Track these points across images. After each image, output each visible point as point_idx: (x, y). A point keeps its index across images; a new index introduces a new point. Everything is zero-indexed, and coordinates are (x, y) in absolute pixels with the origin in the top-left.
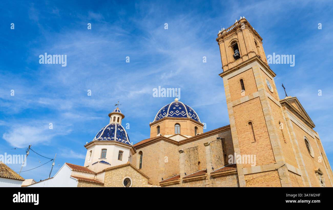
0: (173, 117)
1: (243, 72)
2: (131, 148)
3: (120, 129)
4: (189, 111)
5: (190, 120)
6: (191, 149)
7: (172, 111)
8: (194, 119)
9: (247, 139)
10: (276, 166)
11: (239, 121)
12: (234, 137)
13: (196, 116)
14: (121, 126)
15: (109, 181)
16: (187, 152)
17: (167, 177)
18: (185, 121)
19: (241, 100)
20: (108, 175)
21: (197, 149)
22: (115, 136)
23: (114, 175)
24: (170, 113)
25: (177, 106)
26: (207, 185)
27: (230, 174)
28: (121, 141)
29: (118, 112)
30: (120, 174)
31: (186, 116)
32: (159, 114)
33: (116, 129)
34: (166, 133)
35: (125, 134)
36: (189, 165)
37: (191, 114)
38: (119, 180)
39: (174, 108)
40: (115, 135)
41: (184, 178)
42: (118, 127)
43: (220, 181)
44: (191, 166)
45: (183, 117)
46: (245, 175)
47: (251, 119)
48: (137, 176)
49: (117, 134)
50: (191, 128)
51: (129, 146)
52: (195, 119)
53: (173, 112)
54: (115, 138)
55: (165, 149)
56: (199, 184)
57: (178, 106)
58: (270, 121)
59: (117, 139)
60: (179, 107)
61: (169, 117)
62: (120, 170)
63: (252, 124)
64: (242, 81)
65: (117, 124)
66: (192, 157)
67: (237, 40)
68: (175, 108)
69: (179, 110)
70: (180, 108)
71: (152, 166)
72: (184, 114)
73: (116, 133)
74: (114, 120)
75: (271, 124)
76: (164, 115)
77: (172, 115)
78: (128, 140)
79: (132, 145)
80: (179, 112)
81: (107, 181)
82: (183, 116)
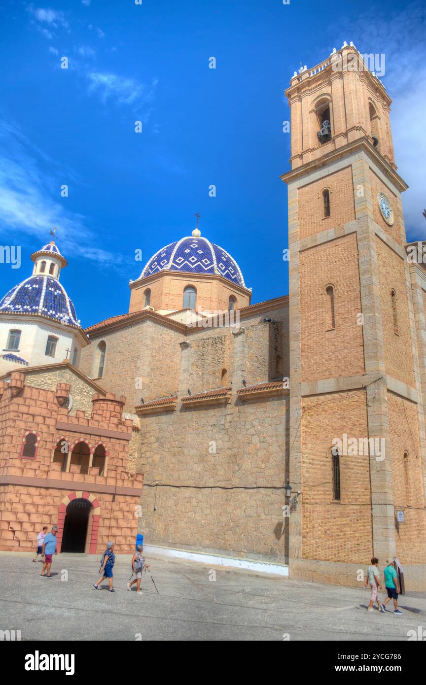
0: (182, 271)
1: (331, 174)
2: (76, 331)
3: (53, 290)
4: (219, 260)
5: (221, 281)
6: (208, 341)
7: (180, 258)
8: (231, 278)
9: (318, 322)
10: (365, 381)
11: (309, 283)
12: (294, 318)
13: (236, 271)
14: (58, 283)
16: (198, 346)
17: (153, 396)
18: (209, 281)
19: (318, 238)
21: (223, 343)
22: (41, 304)
24: (177, 261)
25: (194, 246)
26: (228, 415)
27: (275, 394)
28: (54, 315)
29: (51, 250)
31: (212, 270)
32: (153, 262)
33: (44, 288)
34: (164, 305)
35: (65, 302)
36: (200, 373)
37: (224, 267)
39: (186, 251)
40: (42, 301)
41: (183, 400)
42: (49, 284)
43: (255, 407)
44: (204, 376)
45: (205, 271)
46: (302, 397)
47: (333, 281)
48: (84, 391)
49: (45, 300)
50: (220, 298)
51: (72, 327)
52: (233, 278)
53: (183, 259)
54: (41, 307)
55: (153, 339)
56: (214, 413)
57: (197, 246)
58: (370, 288)
59: (46, 310)
60: (197, 249)
61: (172, 271)
62: (45, 376)
63: (334, 291)
64: (326, 194)
65: (48, 278)
66: (209, 359)
67: (329, 98)
68: (189, 251)
69: (197, 255)
70: (200, 252)
71: (124, 373)
72: (206, 266)
73: (43, 297)
74: (42, 270)
75: (370, 293)
76: (162, 265)
77: (181, 267)
78: (71, 315)
79: (79, 325)
80: (196, 259)
82: (206, 269)
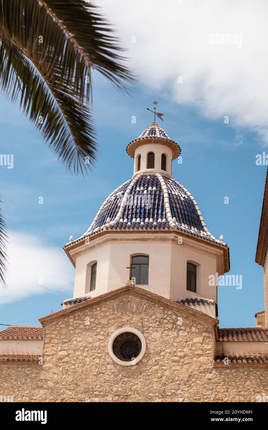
15: (60, 351)
20: (56, 332)
23: (77, 331)
30: (99, 324)
38: (97, 344)
81: (53, 352)
